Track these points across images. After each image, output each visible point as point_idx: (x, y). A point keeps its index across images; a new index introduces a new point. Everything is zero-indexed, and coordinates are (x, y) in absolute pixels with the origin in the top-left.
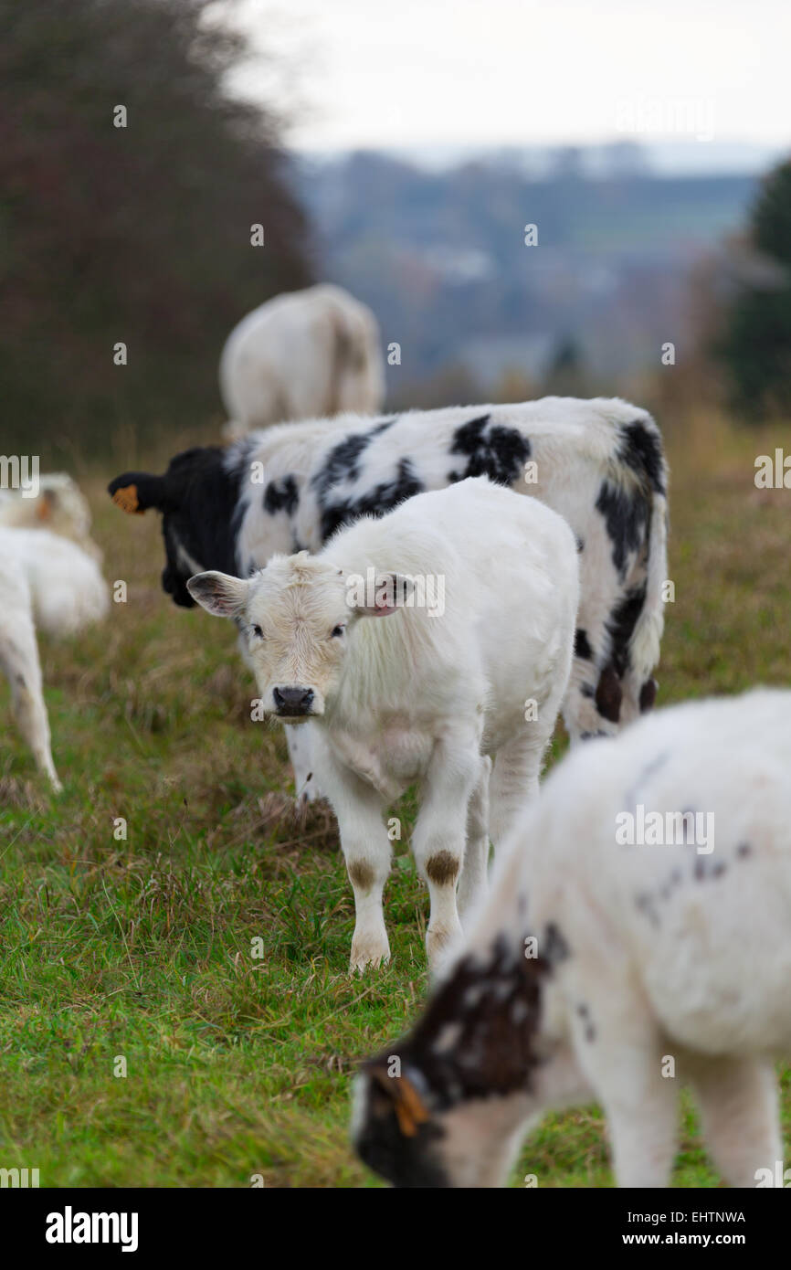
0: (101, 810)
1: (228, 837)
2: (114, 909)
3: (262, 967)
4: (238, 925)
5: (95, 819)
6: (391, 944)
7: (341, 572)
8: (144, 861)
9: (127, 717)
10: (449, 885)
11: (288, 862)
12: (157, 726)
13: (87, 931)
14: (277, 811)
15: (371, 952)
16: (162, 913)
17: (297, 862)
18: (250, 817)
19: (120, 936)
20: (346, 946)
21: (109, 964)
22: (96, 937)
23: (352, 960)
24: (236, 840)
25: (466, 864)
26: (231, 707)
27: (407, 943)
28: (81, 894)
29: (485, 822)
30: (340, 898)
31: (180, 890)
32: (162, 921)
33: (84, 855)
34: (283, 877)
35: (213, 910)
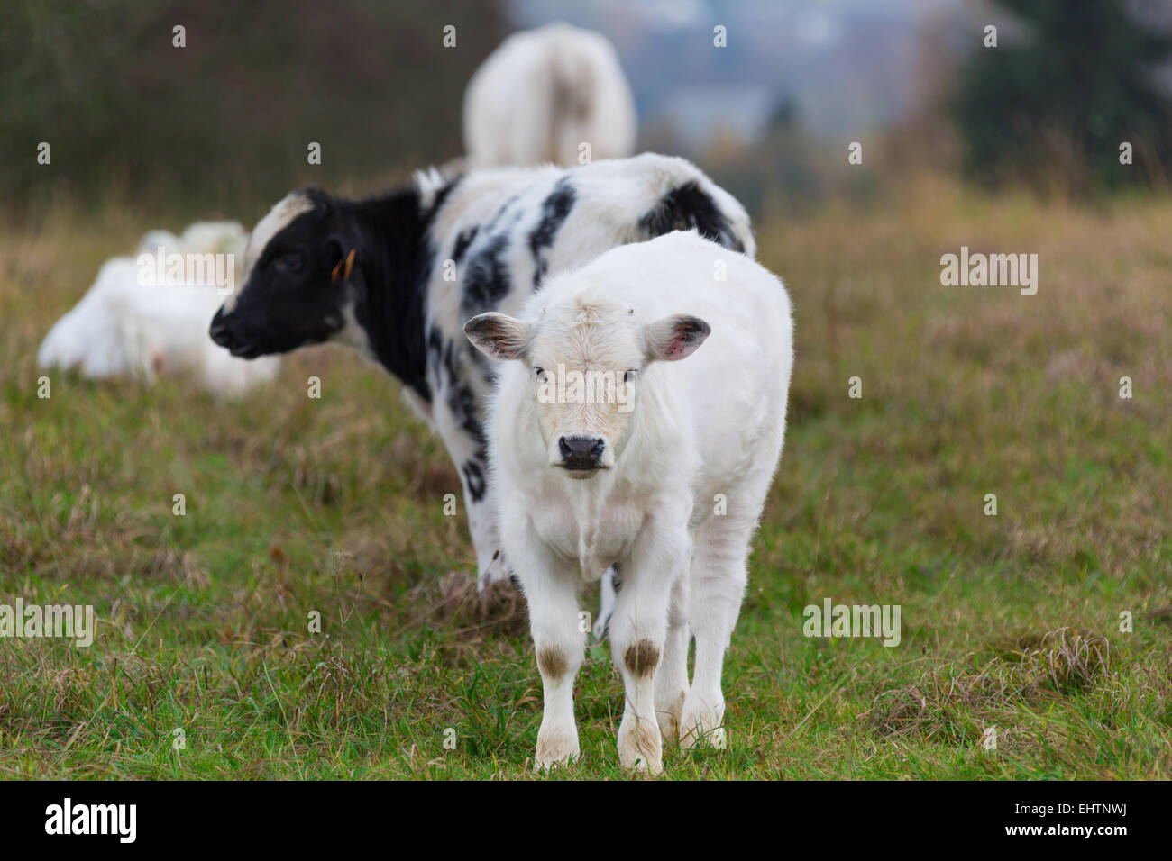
0: (266, 587)
1: (405, 618)
2: (278, 694)
3: (438, 761)
4: (413, 715)
5: (258, 596)
6: (580, 741)
7: (632, 311)
8: (312, 643)
9: (296, 486)
10: (648, 677)
11: (471, 648)
12: (329, 497)
13: (249, 716)
14: (459, 592)
15: (559, 748)
16: (331, 700)
17: (478, 648)
18: (429, 598)
19: (282, 722)
20: (531, 742)
21: (271, 754)
22: (258, 723)
23: (537, 756)
24: (412, 623)
25: (665, 655)
26: (411, 479)
27: (597, 741)
28: (242, 677)
29: (686, 610)
30: (524, 689)
31: (351, 674)
32: (331, 708)
33: (246, 636)
34: (463, 664)
35: (386, 697)
